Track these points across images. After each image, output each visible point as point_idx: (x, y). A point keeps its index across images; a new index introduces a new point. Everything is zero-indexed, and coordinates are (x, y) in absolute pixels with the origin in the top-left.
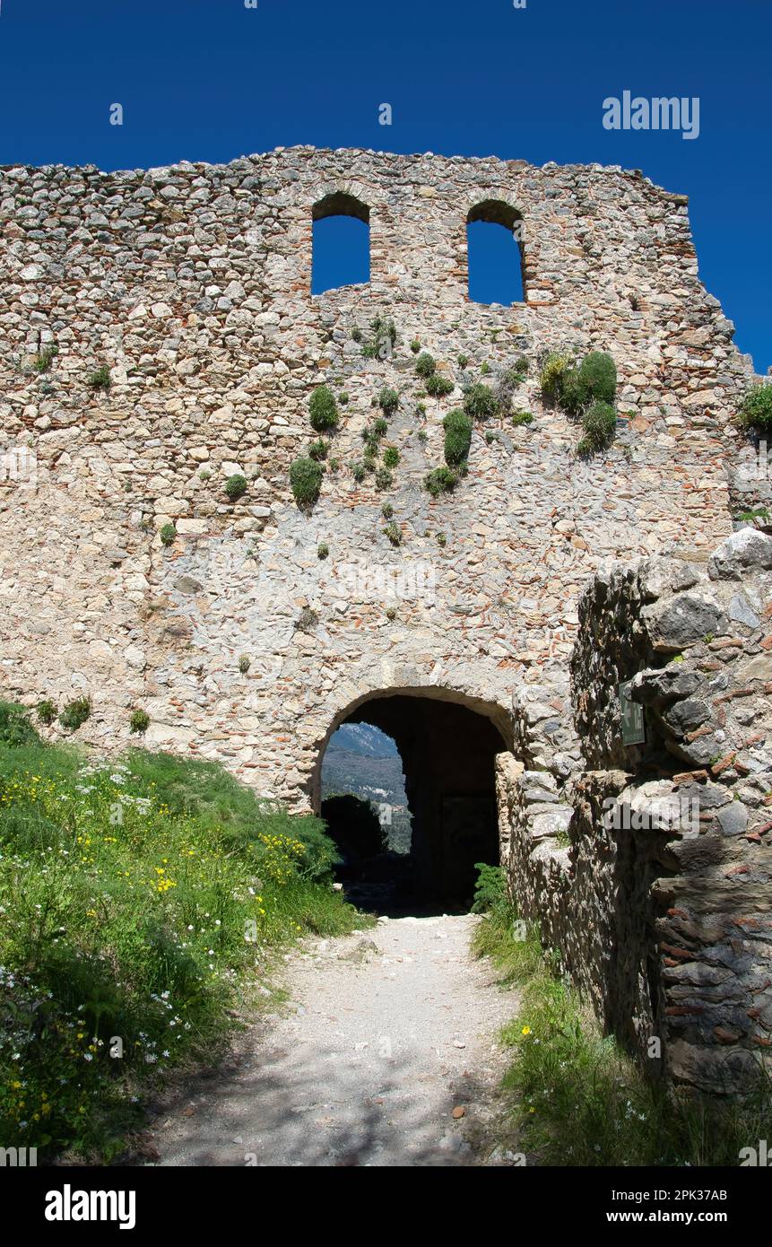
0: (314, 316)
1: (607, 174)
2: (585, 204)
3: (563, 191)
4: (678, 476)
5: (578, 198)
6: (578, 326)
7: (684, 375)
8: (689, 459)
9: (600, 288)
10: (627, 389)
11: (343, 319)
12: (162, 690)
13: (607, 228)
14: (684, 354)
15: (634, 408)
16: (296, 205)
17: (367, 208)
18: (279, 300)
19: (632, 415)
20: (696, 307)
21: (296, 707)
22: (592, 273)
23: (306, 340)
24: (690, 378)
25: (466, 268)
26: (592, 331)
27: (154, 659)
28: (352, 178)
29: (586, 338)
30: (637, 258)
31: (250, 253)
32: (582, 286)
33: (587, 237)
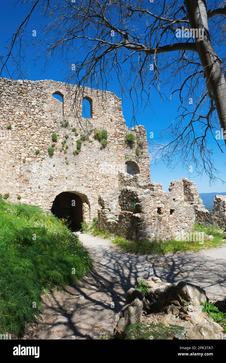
0: (53, 118)
1: (108, 93)
2: (104, 99)
4: (117, 154)
5: (103, 97)
7: (119, 134)
8: (119, 151)
9: (105, 116)
10: (109, 137)
11: (58, 119)
12: (23, 192)
13: (107, 104)
14: (119, 130)
15: (110, 140)
16: (49, 93)
17: (63, 95)
18: (46, 113)
19: (110, 142)
20: (122, 121)
21: (49, 195)
22: (104, 113)
23: (51, 122)
25: (82, 110)
26: (104, 125)
27: (22, 186)
28: (60, 88)
29: (102, 126)
30: (112, 111)
31: (40, 102)
32: (102, 116)
33: (104, 106)
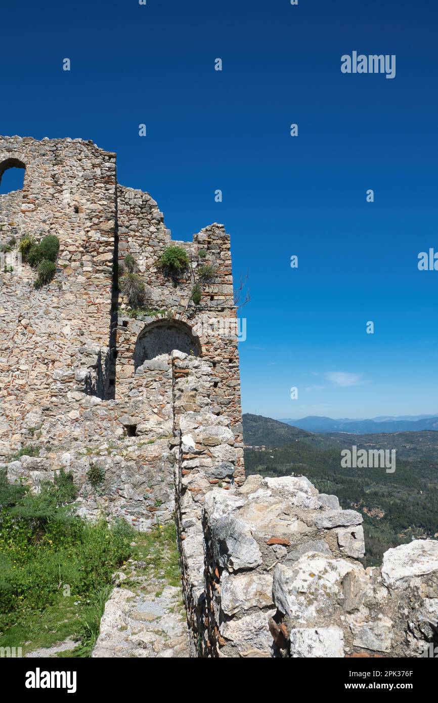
1: (74, 143)
2: (59, 159)
3: (48, 152)
4: (85, 297)
5: (55, 156)
6: (44, 222)
7: (97, 245)
8: (92, 288)
9: (59, 202)
10: (65, 253)
13: (68, 171)
14: (99, 235)
15: (67, 263)
19: (65, 266)
20: (110, 210)
22: (57, 194)
24: (100, 247)
26: (51, 224)
29: (47, 228)
30: (82, 186)
32: (50, 201)
33: (57, 176)
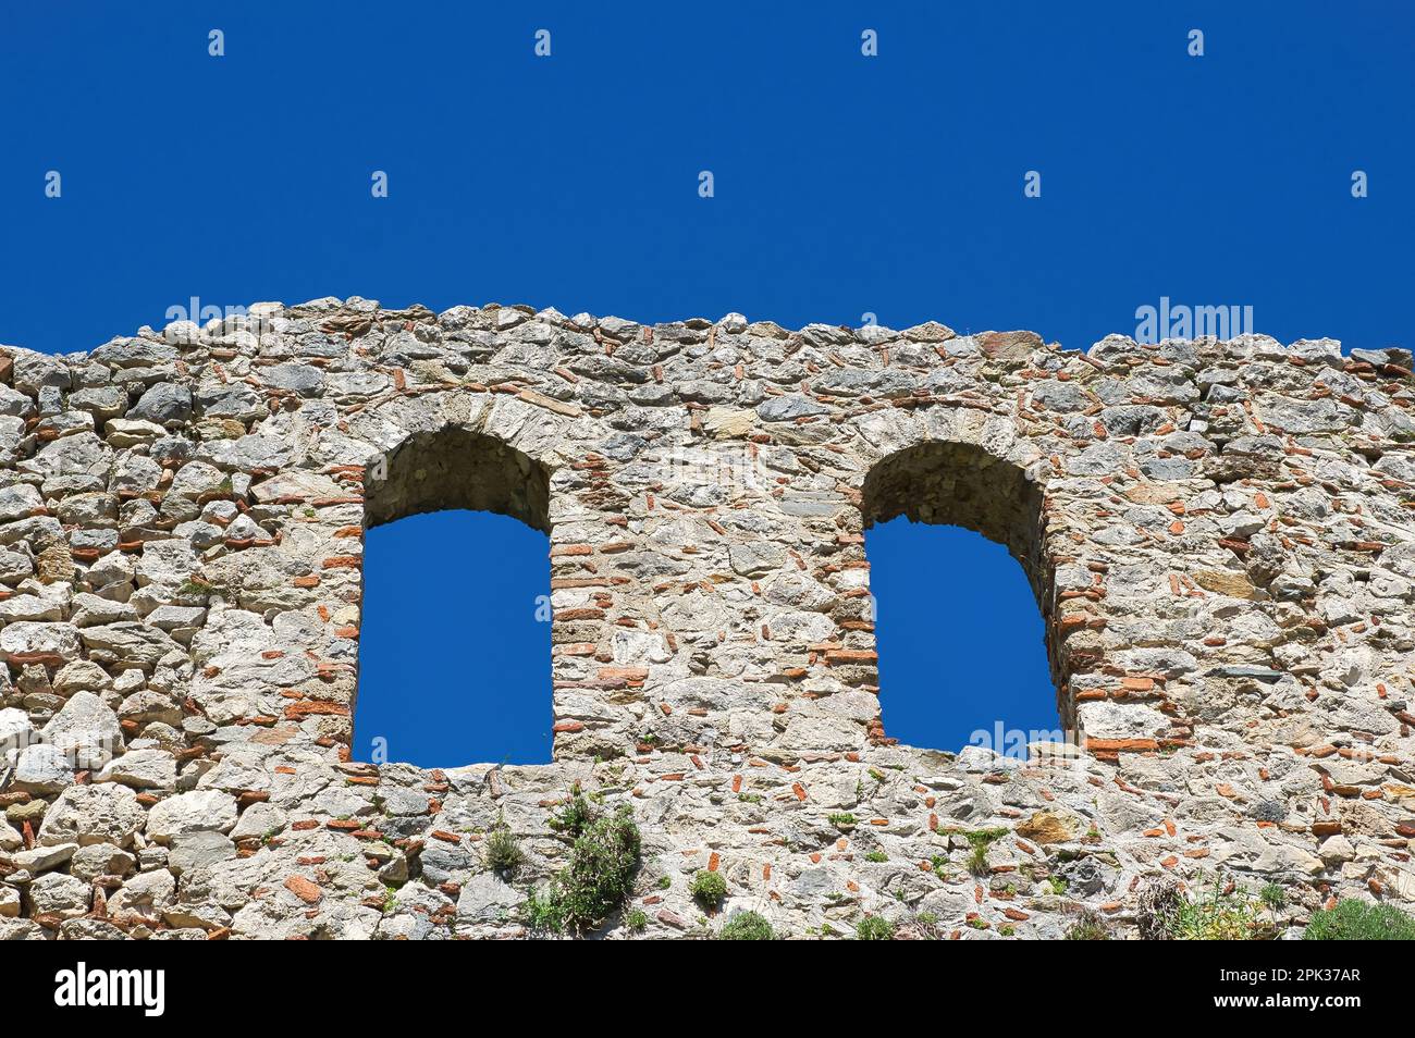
0: (357, 799)
1: (1299, 363)
2: (1238, 445)
3: (1163, 412)
5: (1212, 430)
6: (1268, 815)
9: (1324, 693)
11: (456, 805)
13: (1321, 512)
16: (310, 464)
17: (541, 472)
18: (241, 753)
22: (1294, 649)
23: (327, 879)
25: (869, 640)
26: (1323, 832)
28: (495, 387)
29: (1303, 856)
31: (149, 604)
32: (1265, 687)
33: (1259, 540)
